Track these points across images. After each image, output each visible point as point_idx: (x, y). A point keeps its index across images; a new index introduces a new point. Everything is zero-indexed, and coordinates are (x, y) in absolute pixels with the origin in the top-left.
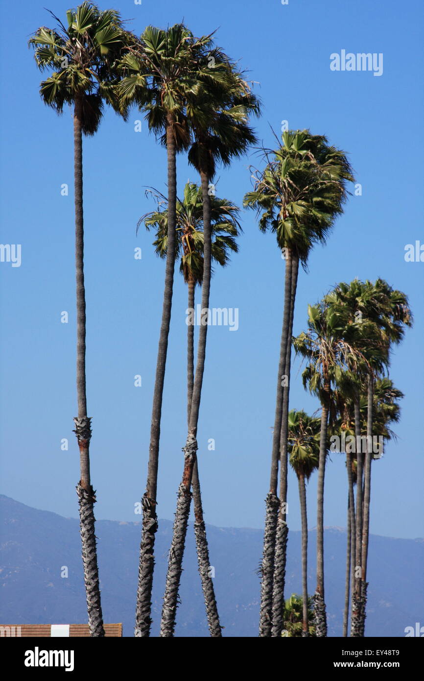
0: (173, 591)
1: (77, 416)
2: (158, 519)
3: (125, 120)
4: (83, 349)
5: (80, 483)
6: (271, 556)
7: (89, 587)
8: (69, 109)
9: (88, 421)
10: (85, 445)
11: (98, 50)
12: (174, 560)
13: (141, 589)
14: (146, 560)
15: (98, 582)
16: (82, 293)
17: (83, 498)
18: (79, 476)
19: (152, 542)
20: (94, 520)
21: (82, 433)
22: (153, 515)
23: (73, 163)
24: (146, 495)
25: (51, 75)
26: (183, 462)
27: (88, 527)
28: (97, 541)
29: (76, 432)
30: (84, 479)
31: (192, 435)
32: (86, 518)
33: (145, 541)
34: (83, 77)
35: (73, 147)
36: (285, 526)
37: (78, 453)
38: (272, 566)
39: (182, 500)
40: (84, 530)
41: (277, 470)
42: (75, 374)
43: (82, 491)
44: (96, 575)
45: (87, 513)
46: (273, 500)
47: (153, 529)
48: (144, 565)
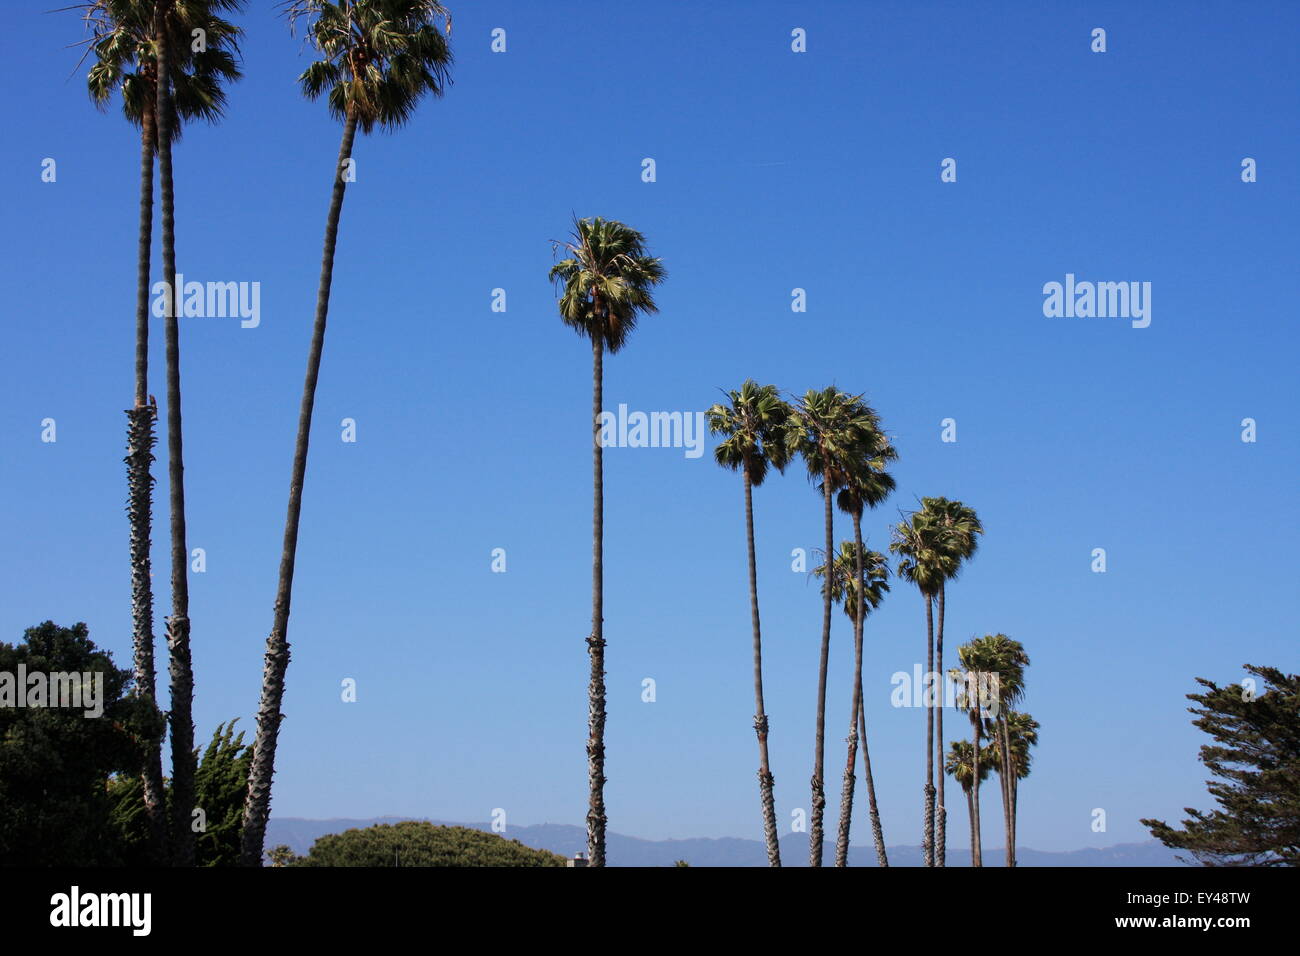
0: (842, 858)
1: (756, 714)
2: (825, 797)
3: (782, 473)
4: (759, 659)
5: (761, 770)
6: (931, 834)
7: (771, 857)
8: (741, 468)
9: (765, 718)
10: (764, 739)
11: (760, 417)
12: (842, 833)
13: (813, 856)
14: (816, 832)
15: (778, 852)
16: (756, 613)
17: (763, 782)
18: (760, 764)
19: (820, 816)
20: (773, 800)
21: (761, 729)
22: (821, 794)
23: (744, 507)
24: (814, 777)
25: (724, 441)
26: (847, 750)
27: (769, 806)
28: (776, 818)
29: (756, 728)
30: (763, 766)
31: (853, 728)
32: (767, 799)
33: (815, 816)
34: (748, 438)
35: (744, 495)
36: (944, 811)
37: (757, 745)
38: (932, 842)
39: (847, 782)
40: (765, 809)
41: (932, 765)
42: (753, 680)
43: (762, 776)
44: (777, 846)
45: (767, 795)
46: (931, 789)
47: (822, 805)
48: (815, 836)
